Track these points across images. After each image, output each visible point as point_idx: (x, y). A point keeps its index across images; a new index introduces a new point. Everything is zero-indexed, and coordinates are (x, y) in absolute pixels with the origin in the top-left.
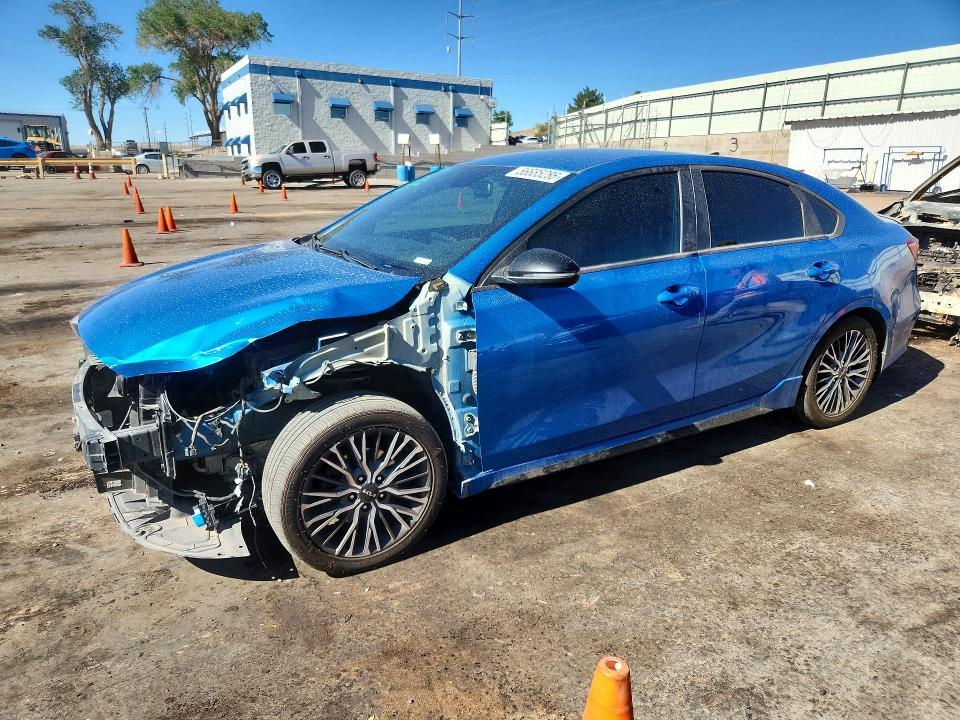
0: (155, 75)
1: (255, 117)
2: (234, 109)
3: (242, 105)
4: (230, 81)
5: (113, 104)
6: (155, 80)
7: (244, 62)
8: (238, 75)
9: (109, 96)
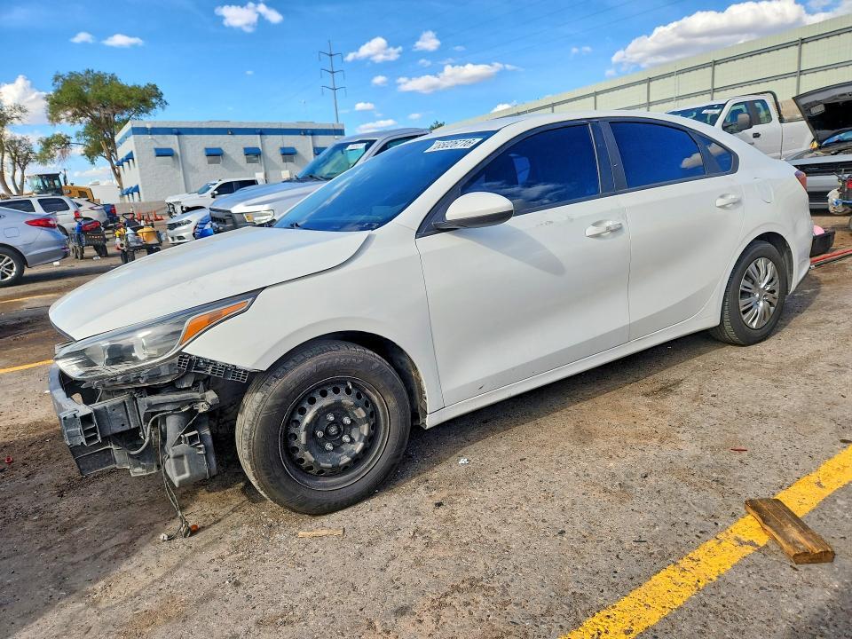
0: (64, 142)
1: (141, 169)
2: (125, 164)
3: (131, 160)
4: (121, 143)
5: (23, 169)
6: (65, 147)
7: (128, 127)
8: (126, 137)
9: (19, 162)
